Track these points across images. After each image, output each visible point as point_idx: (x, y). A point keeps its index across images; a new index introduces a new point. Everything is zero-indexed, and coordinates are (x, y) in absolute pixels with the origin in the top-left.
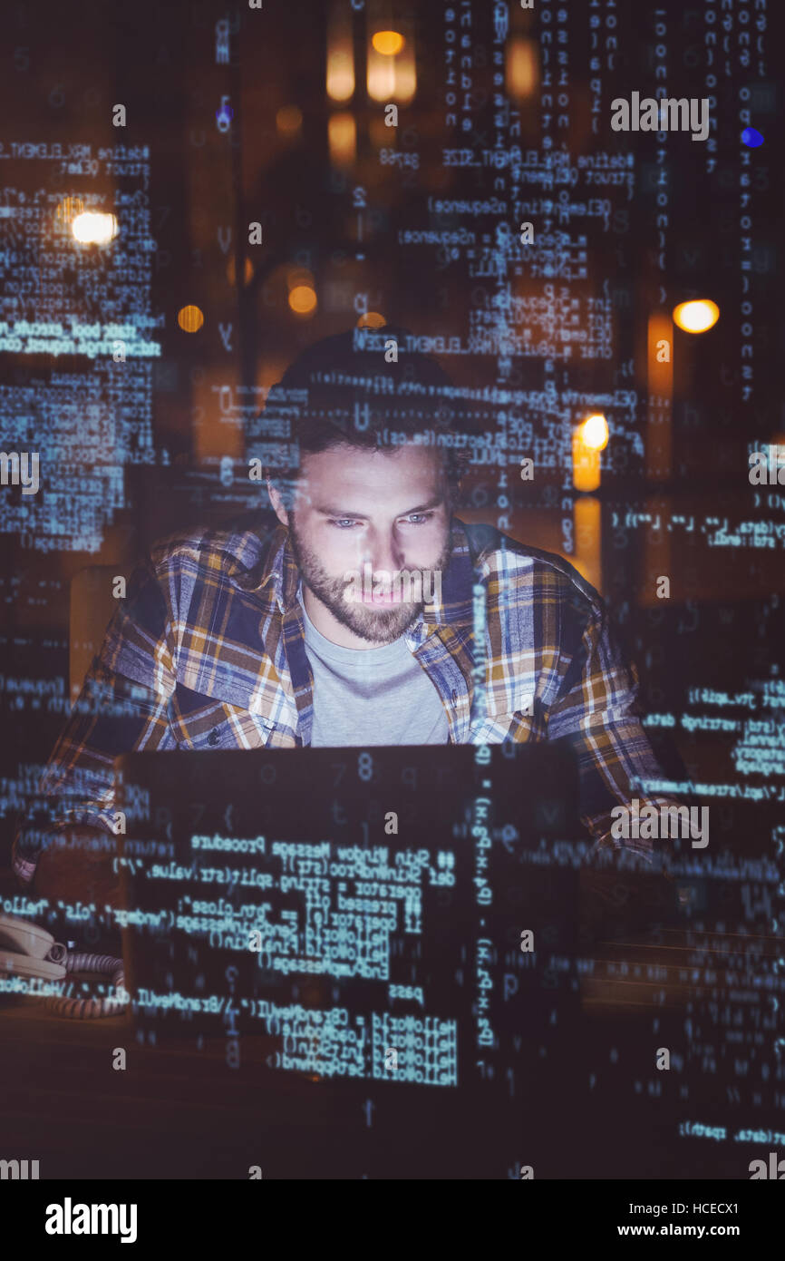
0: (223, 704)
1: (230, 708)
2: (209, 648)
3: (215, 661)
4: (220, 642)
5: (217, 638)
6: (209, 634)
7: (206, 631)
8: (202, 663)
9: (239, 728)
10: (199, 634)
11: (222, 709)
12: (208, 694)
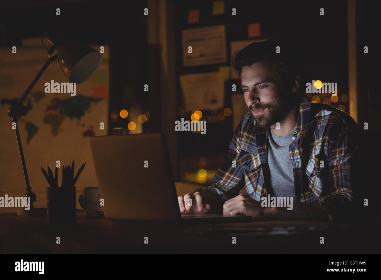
0: (250, 154)
1: (252, 155)
2: (248, 138)
3: (249, 141)
4: (251, 136)
5: (250, 135)
6: (247, 134)
7: (247, 133)
8: (245, 142)
9: (254, 161)
10: (245, 134)
11: (250, 155)
12: (246, 151)
